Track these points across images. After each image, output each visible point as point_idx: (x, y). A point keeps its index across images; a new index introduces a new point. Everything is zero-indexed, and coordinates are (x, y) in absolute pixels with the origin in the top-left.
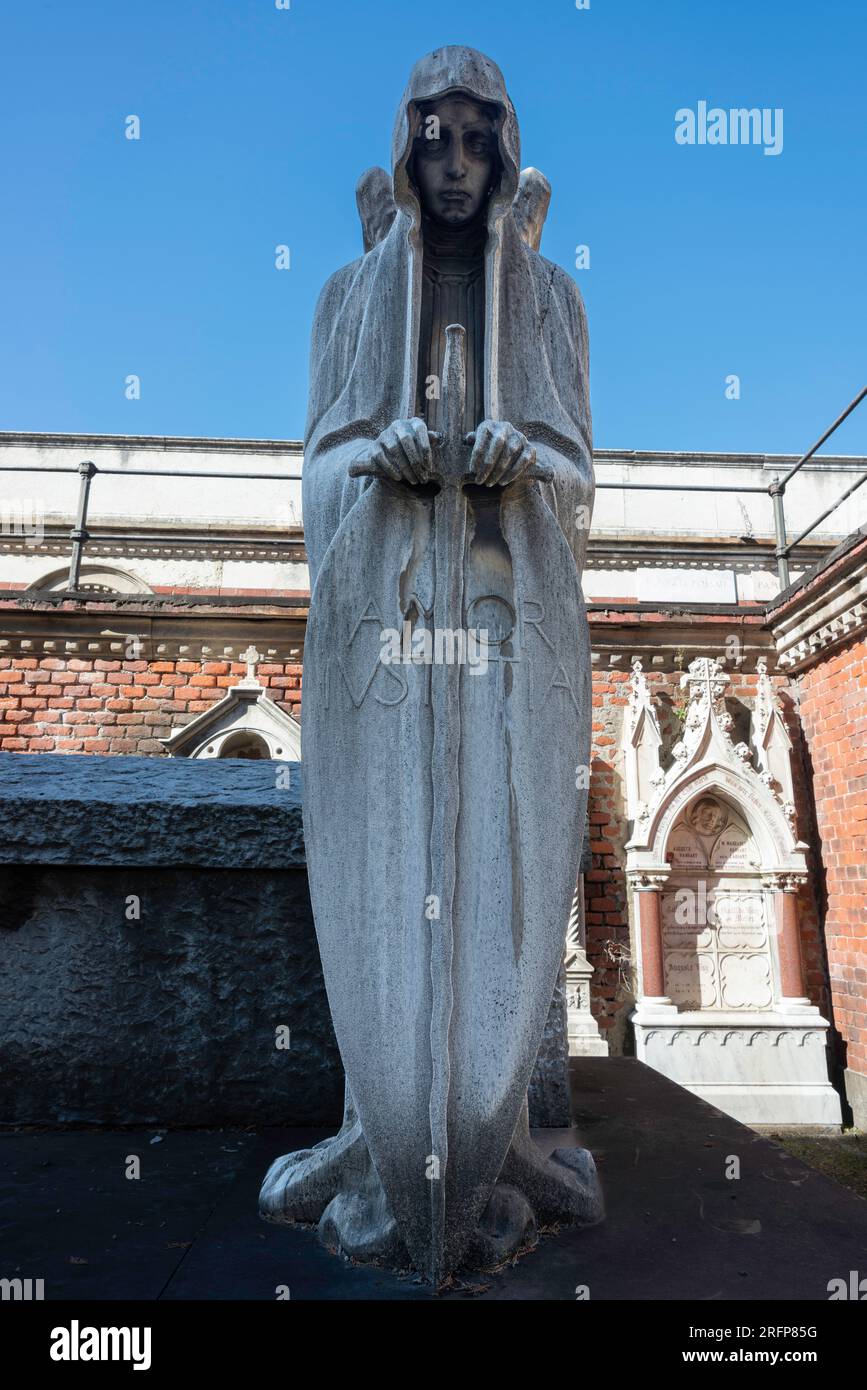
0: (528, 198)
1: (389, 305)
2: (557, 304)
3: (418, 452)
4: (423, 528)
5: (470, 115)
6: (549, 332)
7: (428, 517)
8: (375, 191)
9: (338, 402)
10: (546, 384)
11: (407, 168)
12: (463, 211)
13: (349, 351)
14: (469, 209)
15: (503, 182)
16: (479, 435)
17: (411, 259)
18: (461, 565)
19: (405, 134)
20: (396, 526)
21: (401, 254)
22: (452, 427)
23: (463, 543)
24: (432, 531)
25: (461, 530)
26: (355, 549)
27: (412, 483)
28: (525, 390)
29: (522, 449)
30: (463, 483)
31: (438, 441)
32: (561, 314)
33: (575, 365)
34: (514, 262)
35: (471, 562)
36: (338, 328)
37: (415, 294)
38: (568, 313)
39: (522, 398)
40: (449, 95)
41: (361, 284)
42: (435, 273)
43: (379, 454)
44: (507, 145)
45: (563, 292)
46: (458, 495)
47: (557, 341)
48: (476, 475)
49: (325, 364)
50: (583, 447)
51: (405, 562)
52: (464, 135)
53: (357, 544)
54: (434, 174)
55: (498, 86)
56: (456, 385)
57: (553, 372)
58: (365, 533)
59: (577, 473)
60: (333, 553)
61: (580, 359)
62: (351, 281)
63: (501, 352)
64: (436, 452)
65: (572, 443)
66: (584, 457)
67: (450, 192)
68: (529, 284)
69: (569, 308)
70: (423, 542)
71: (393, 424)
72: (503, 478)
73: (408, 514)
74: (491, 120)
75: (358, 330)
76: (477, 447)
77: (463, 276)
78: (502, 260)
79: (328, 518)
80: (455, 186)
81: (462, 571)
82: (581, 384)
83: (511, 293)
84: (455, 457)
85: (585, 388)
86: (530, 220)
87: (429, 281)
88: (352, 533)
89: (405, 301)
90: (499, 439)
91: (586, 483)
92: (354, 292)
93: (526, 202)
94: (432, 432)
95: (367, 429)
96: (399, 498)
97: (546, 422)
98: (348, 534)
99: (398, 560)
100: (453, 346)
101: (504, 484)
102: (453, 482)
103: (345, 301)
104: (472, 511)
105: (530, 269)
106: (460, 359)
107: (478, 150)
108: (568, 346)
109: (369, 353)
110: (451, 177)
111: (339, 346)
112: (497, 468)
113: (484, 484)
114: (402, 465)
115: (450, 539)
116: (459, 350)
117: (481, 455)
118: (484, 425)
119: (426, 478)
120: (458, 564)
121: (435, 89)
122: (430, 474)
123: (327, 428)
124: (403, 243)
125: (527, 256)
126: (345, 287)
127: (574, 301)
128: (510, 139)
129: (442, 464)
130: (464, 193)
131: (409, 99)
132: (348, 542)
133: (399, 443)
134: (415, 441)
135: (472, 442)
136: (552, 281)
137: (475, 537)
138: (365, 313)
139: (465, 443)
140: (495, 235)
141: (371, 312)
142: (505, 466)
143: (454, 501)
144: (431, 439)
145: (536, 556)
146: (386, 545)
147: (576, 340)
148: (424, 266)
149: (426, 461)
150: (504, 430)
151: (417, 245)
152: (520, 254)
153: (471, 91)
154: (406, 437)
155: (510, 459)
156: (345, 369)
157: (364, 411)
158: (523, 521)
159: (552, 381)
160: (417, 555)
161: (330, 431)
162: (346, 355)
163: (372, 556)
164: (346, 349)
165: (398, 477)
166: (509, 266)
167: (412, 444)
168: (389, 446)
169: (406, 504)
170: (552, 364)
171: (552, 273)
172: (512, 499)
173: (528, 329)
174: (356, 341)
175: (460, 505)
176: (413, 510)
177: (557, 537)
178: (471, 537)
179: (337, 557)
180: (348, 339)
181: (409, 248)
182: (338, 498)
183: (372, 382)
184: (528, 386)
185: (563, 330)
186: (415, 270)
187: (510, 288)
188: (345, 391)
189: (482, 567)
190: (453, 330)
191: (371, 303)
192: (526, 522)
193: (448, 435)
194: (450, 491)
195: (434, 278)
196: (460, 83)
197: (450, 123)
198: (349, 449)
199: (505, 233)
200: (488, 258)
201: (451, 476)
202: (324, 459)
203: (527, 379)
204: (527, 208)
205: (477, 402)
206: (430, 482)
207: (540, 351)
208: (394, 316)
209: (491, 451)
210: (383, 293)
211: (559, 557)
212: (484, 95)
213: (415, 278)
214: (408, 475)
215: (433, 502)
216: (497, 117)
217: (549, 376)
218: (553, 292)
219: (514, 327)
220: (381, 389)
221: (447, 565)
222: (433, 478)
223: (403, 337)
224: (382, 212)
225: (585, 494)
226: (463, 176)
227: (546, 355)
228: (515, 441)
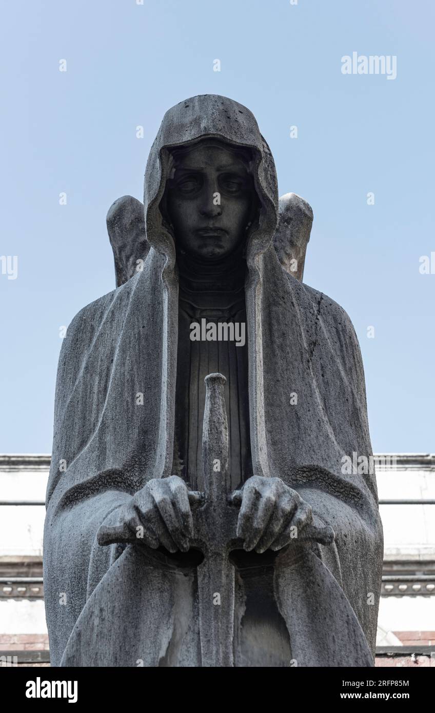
0: (289, 223)
1: (143, 342)
2: (326, 335)
3: (177, 516)
4: (185, 604)
5: (225, 159)
6: (319, 366)
7: (189, 590)
8: (127, 220)
9: (86, 449)
10: (320, 422)
11: (160, 206)
12: (220, 247)
13: (99, 392)
14: (227, 244)
15: (261, 218)
16: (246, 494)
17: (166, 296)
18: (231, 647)
19: (158, 176)
20: (154, 600)
21: (155, 291)
22: (214, 486)
23: (232, 621)
24: (195, 608)
25: (229, 606)
26: (105, 631)
27: (171, 551)
28: (296, 431)
29: (295, 508)
30: (230, 550)
31: (200, 502)
32: (331, 345)
33: (350, 400)
34: (277, 295)
35: (243, 642)
36: (86, 368)
37: (170, 333)
38: (338, 343)
39: (293, 439)
40: (202, 141)
41: (113, 320)
42: (193, 309)
43: (133, 519)
44: (264, 184)
45: (332, 322)
46: (224, 565)
47: (328, 375)
48: (244, 540)
49: (72, 405)
50: (366, 492)
51: (164, 646)
52: (218, 177)
53: (107, 624)
54: (189, 213)
55: (251, 131)
56: (218, 439)
57: (326, 408)
58: (116, 611)
59: (361, 523)
60: (79, 635)
61: (355, 393)
62: (101, 317)
63: (268, 390)
64: (197, 515)
65: (353, 488)
66: (367, 503)
67: (206, 230)
68: (295, 316)
69: (339, 338)
70: (184, 620)
71: (149, 484)
72: (276, 542)
73: (166, 586)
74: (247, 162)
75: (108, 369)
76: (243, 509)
77: (222, 311)
78: (264, 293)
79: (73, 586)
80: (211, 224)
81: (231, 655)
82: (358, 419)
83: (275, 327)
84: (219, 520)
85: (363, 424)
86: (292, 244)
87: (186, 316)
88: (101, 610)
89: (161, 339)
90: (269, 500)
91: (373, 535)
92: (104, 328)
93: (287, 227)
94: (192, 493)
95: (119, 479)
96: (156, 567)
97: (322, 465)
98: (97, 612)
99: (156, 643)
100: (213, 397)
101: (277, 549)
102: (218, 547)
103: (95, 339)
104: (241, 580)
105: (294, 300)
106: (221, 411)
107: (234, 189)
108: (341, 380)
109: (121, 394)
110: (206, 215)
111: (87, 387)
112: (267, 531)
113: (254, 550)
114: (159, 532)
115: (216, 618)
116: (220, 401)
117: (248, 518)
118: (252, 483)
119: (187, 545)
120: (226, 647)
121: (187, 136)
122: (191, 540)
123: (73, 479)
124: (157, 279)
125: (290, 287)
126: (95, 323)
127: (344, 331)
128: (266, 178)
129: (204, 529)
130: (221, 229)
131: (162, 145)
132: (96, 621)
133: (156, 506)
134: (174, 504)
135: (238, 502)
136: (319, 311)
137: (246, 612)
138: (117, 351)
139: (230, 503)
140: (255, 272)
141: (123, 351)
142: (277, 528)
143: (220, 571)
144: (192, 500)
145: (318, 632)
146: (141, 625)
147: (349, 371)
148: (180, 301)
149: (186, 527)
150: (274, 487)
151: (172, 283)
152: (283, 286)
153: (224, 138)
154: (163, 500)
155: (282, 522)
156: (94, 412)
157: (115, 459)
158: (301, 590)
159: (326, 419)
160: (178, 637)
161: (76, 483)
162: (95, 396)
163: (124, 638)
164: (96, 389)
165: (154, 544)
166: (271, 300)
167: (169, 508)
168: (144, 510)
169: (164, 576)
170: (325, 400)
171: (319, 303)
172: (287, 565)
173: (296, 364)
174: (107, 382)
175: (227, 576)
176: (173, 581)
177: (342, 608)
178: (242, 612)
179: (83, 639)
180: (97, 379)
181: (163, 285)
182: (85, 563)
183: (125, 427)
184: (299, 426)
185: (334, 362)
186: (170, 309)
187: (274, 322)
188: (94, 436)
189: (256, 650)
190: (213, 380)
191: (124, 341)
192: (305, 591)
193: (210, 495)
194: (215, 560)
195: (191, 313)
196: (212, 131)
197: (203, 166)
198: (97, 505)
199: (266, 266)
200: (249, 293)
201: (216, 542)
202: (69, 515)
203: (298, 418)
204: (288, 232)
205: (243, 445)
206: (192, 549)
207: (310, 386)
208: (149, 355)
209: (260, 513)
210: (136, 330)
211: (346, 631)
212: (238, 141)
213: (170, 317)
214: (165, 542)
215: (195, 572)
216: (252, 159)
217: (322, 413)
218: (321, 322)
219: (280, 362)
220: (135, 434)
221: (214, 649)
222: (195, 545)
223: (158, 377)
224: (134, 241)
225: (372, 548)
226: (219, 214)
227: (317, 391)
228: (287, 499)
